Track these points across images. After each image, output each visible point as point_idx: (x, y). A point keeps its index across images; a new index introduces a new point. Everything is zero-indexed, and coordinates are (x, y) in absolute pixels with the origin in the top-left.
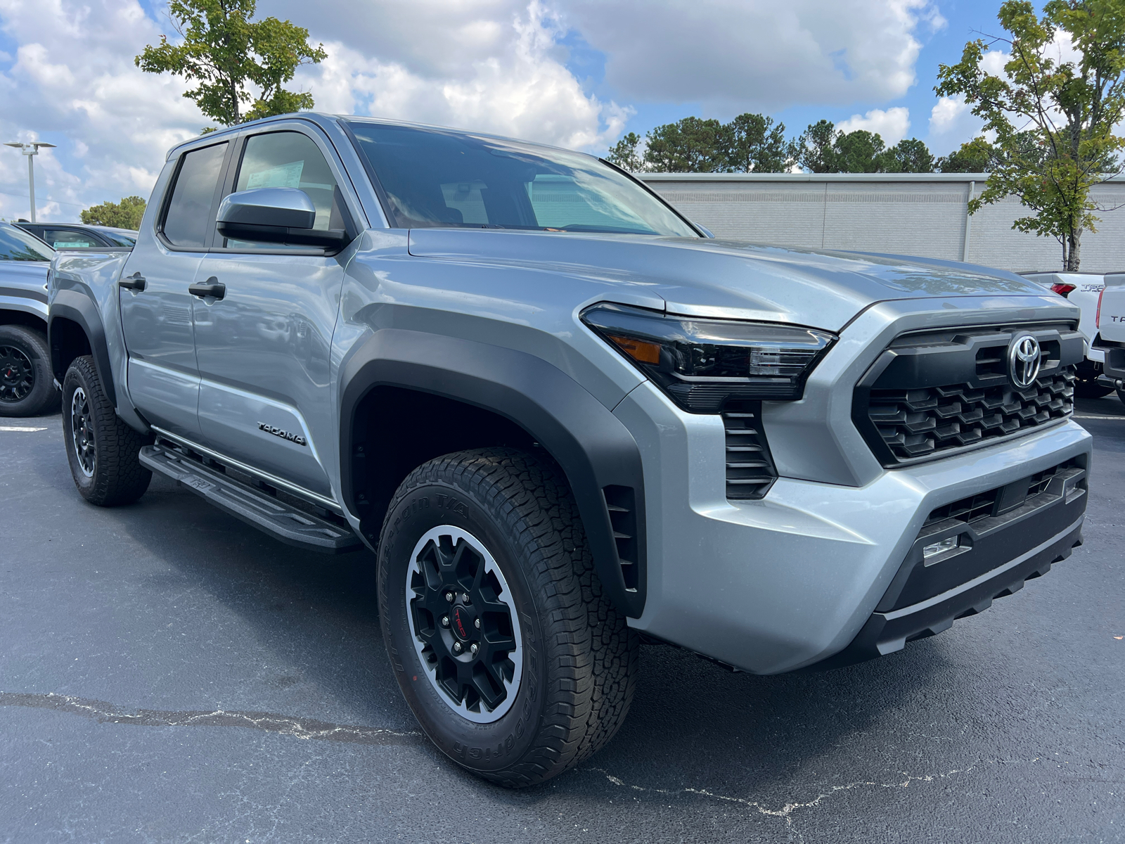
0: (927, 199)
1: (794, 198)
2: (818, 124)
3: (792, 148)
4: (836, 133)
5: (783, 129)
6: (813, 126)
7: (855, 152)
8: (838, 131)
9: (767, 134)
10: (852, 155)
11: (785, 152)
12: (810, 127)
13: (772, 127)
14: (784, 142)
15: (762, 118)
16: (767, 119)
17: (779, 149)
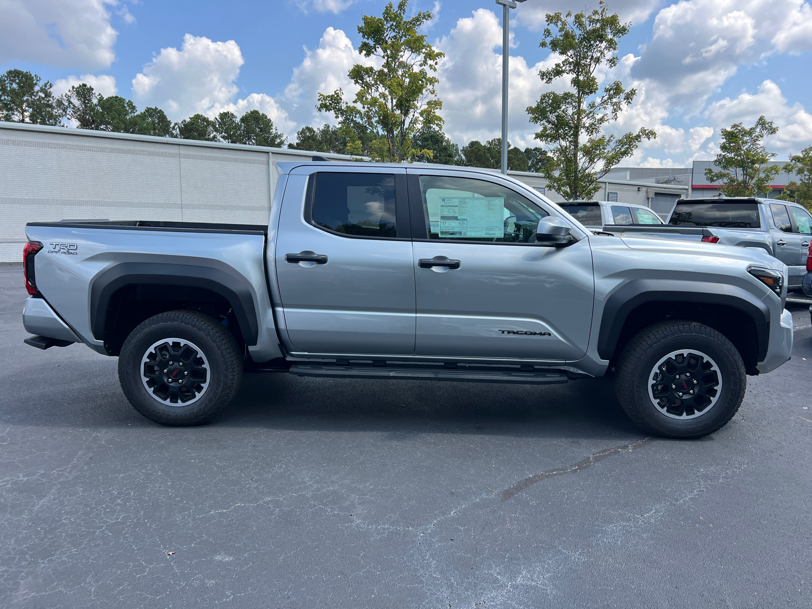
0: (245, 161)
1: (157, 154)
2: (80, 86)
3: (60, 103)
4: (96, 95)
5: (51, 86)
6: (76, 87)
7: (116, 112)
8: (98, 94)
9: (37, 88)
10: (114, 114)
11: (54, 105)
12: (73, 87)
13: (41, 84)
14: (53, 97)
15: (31, 75)
16: (35, 76)
17: (50, 102)
